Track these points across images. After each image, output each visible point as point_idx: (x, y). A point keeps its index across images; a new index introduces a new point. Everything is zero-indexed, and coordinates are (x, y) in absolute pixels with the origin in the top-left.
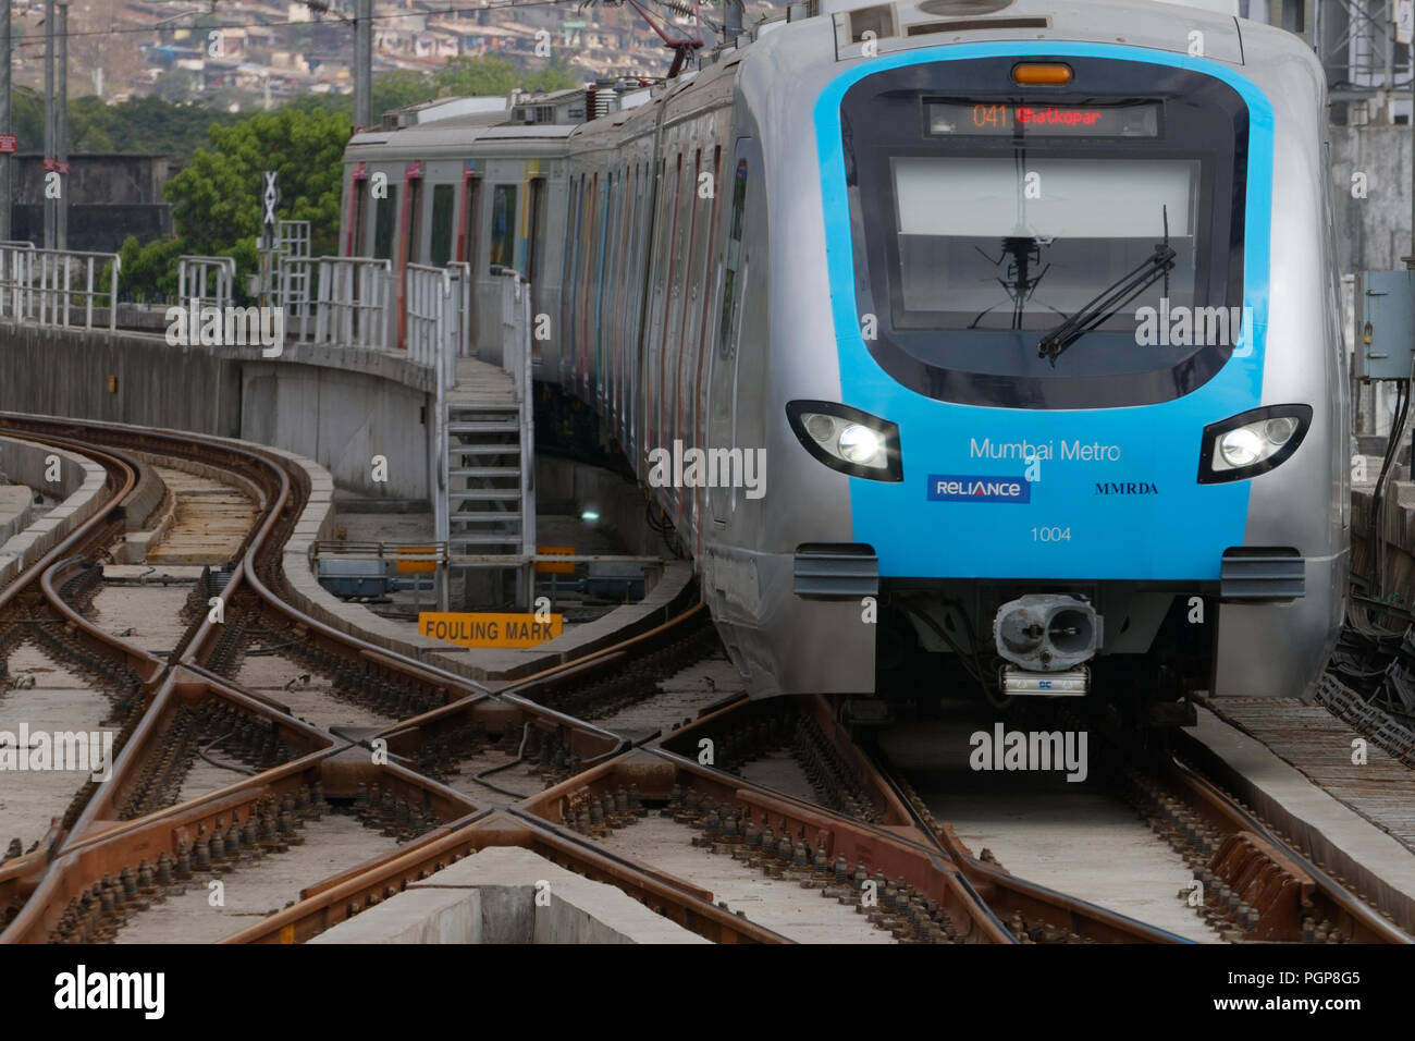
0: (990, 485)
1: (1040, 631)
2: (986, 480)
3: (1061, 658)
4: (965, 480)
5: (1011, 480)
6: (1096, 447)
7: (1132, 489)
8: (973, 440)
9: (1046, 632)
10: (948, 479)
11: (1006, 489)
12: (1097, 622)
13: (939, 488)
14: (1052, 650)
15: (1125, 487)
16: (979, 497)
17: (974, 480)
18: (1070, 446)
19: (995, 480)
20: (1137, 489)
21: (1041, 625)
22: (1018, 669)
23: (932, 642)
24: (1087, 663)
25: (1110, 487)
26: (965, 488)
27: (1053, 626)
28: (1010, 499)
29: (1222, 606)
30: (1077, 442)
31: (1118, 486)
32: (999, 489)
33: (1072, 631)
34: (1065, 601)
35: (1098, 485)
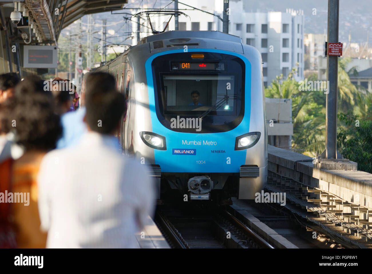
0: (187, 151)
1: (199, 185)
2: (186, 150)
3: (203, 191)
4: (181, 150)
5: (192, 150)
6: (211, 142)
7: (219, 152)
8: (183, 141)
9: (200, 185)
10: (177, 149)
11: (190, 152)
12: (212, 183)
13: (175, 152)
14: (201, 189)
15: (218, 151)
16: (184, 154)
17: (183, 150)
18: (205, 142)
19: (188, 150)
20: (221, 152)
21: (199, 183)
22: (193, 193)
23: (173, 187)
24: (209, 192)
25: (214, 151)
26: (181, 152)
27: (201, 184)
28: (191, 154)
29: (240, 179)
30: (207, 141)
31: (216, 151)
32: (189, 152)
33: (206, 185)
34: (204, 178)
35: (212, 151)
